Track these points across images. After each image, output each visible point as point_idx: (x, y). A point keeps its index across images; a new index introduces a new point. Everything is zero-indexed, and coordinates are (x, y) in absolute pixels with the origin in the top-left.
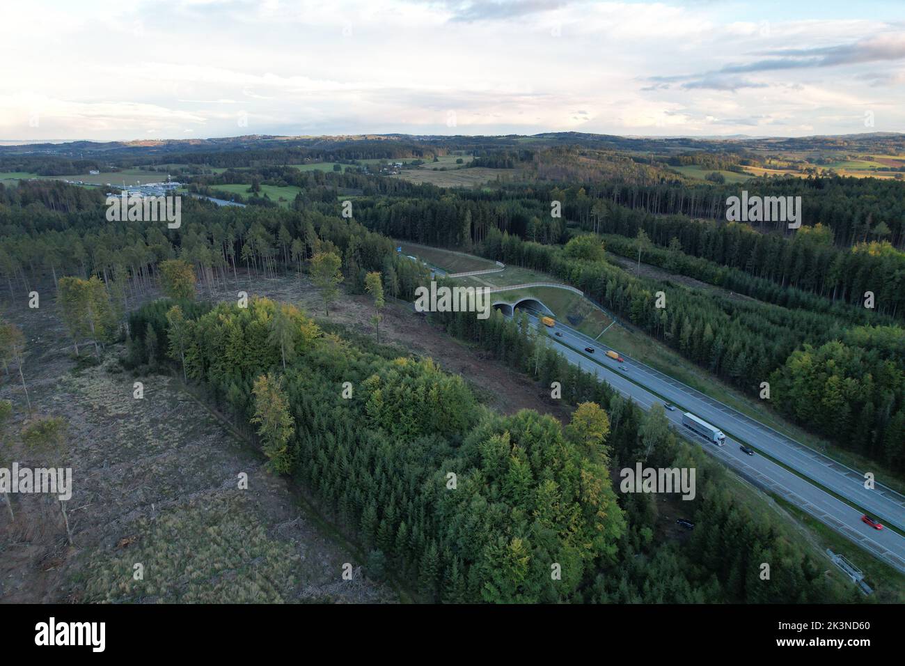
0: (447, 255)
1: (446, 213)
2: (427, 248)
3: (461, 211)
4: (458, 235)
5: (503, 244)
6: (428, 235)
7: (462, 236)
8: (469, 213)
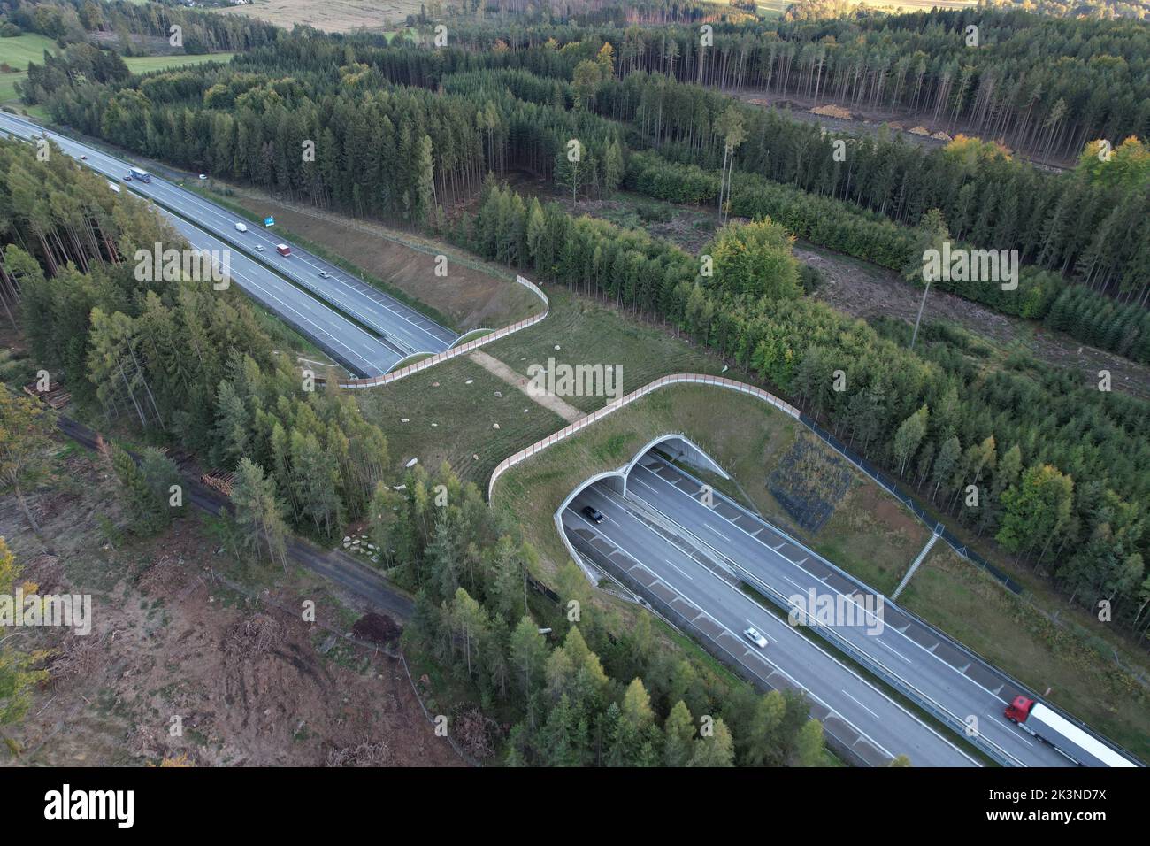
0: (387, 244)
1: (369, 140)
2: (331, 218)
3: (406, 135)
4: (406, 197)
5: (531, 235)
6: (331, 190)
7: (416, 198)
8: (427, 144)
